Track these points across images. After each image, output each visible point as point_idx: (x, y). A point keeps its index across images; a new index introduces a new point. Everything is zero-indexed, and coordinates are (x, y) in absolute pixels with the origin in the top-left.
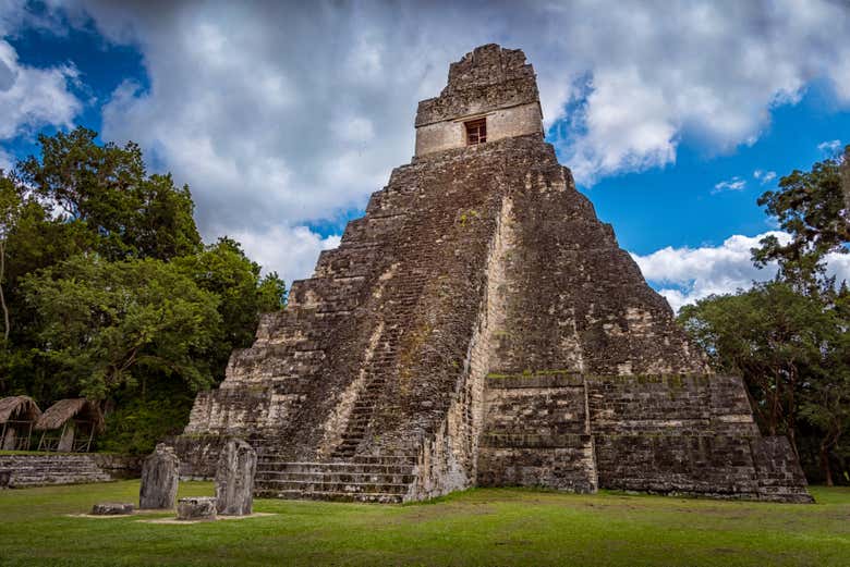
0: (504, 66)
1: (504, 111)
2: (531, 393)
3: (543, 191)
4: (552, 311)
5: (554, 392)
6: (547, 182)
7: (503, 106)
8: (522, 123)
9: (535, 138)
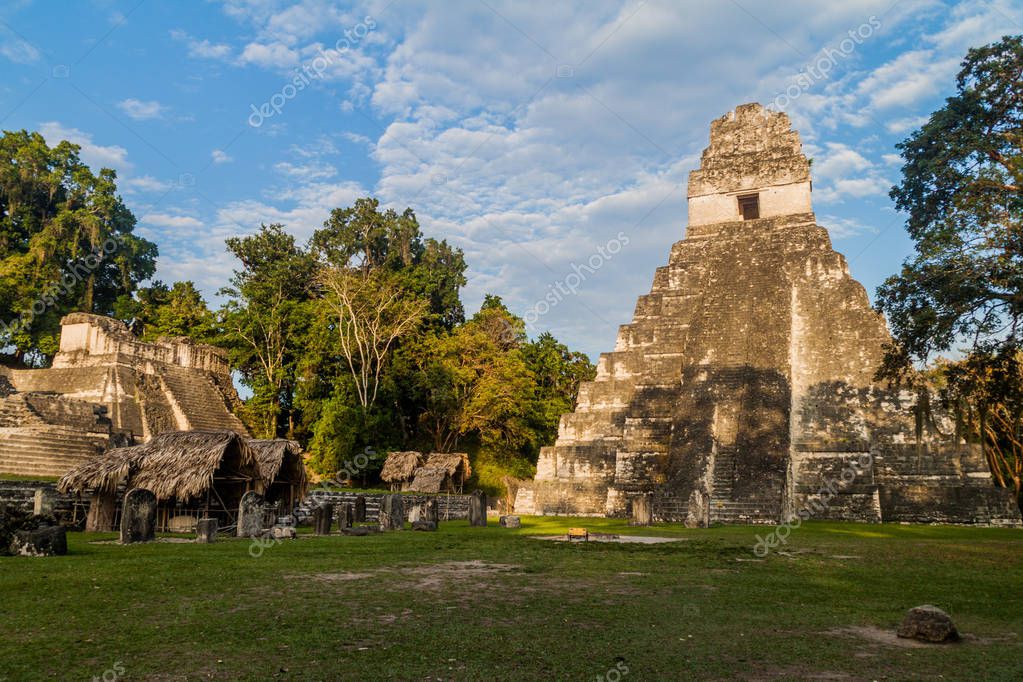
1: (776, 188)
2: (830, 456)
3: (822, 278)
6: (825, 271)
7: (776, 183)
8: (796, 202)
9: (808, 217)
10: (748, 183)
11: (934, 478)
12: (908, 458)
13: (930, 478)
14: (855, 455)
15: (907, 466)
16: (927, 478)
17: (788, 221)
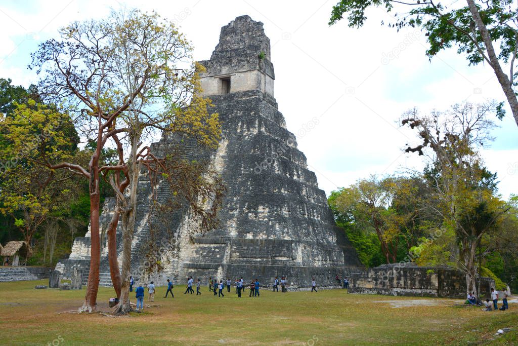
0: (250, 33)
1: (240, 74)
2: (206, 246)
3: (245, 134)
4: (229, 206)
5: (216, 245)
6: (248, 129)
7: (240, 71)
8: (249, 83)
9: (254, 93)
10: (225, 71)
11: (258, 260)
12: (248, 248)
13: (256, 260)
14: (218, 245)
15: (247, 253)
16: (254, 260)
17: (244, 95)
